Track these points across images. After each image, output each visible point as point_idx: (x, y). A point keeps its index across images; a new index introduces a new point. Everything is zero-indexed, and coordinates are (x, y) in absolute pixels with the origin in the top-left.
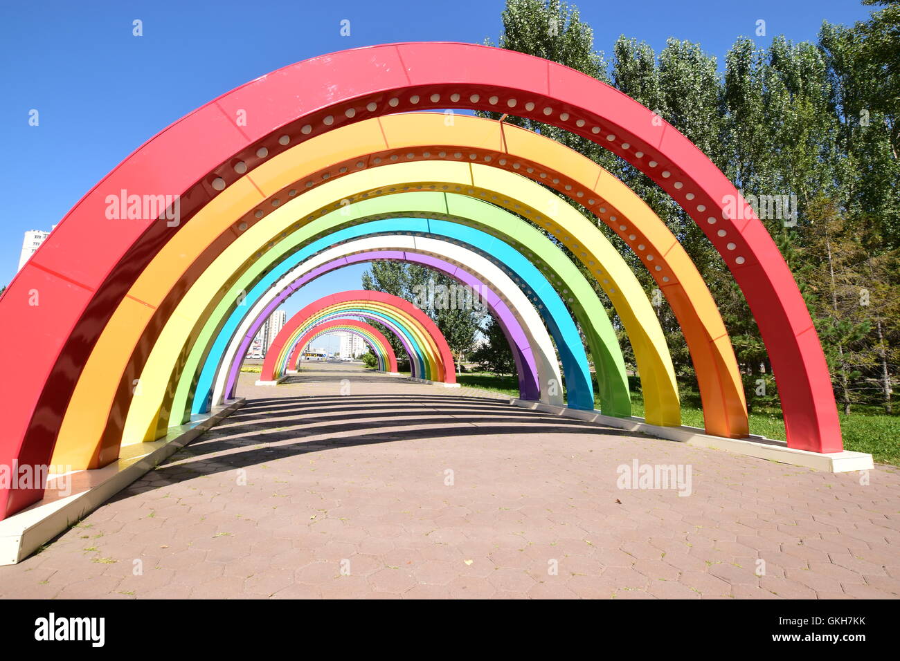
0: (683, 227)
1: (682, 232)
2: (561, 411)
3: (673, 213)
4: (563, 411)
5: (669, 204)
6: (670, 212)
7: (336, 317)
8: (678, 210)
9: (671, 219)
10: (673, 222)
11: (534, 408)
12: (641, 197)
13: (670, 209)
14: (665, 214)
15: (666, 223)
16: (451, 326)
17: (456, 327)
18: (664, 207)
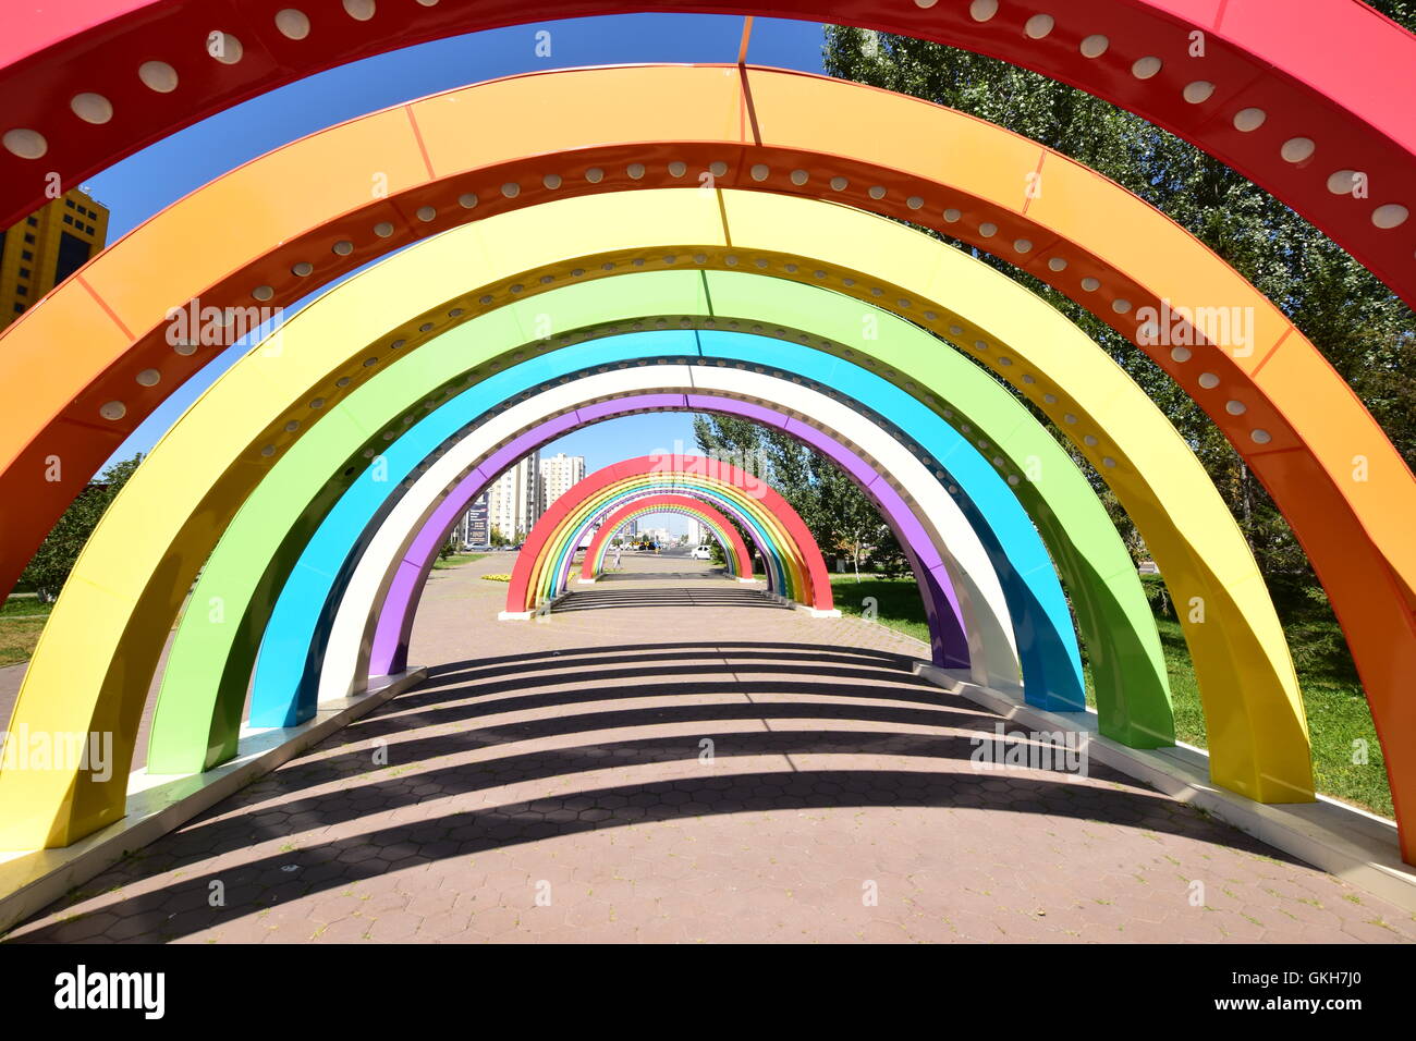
0: (1296, 282)
1: (1294, 292)
2: (1009, 710)
3: (1271, 256)
4: (1014, 710)
5: (1258, 236)
6: (1263, 255)
7: (638, 496)
8: (1281, 248)
9: (1266, 268)
10: (1270, 274)
11: (957, 689)
12: (1194, 231)
13: (1262, 247)
14: (1251, 259)
15: (1254, 280)
16: (843, 496)
17: (853, 495)
18: (1248, 244)
